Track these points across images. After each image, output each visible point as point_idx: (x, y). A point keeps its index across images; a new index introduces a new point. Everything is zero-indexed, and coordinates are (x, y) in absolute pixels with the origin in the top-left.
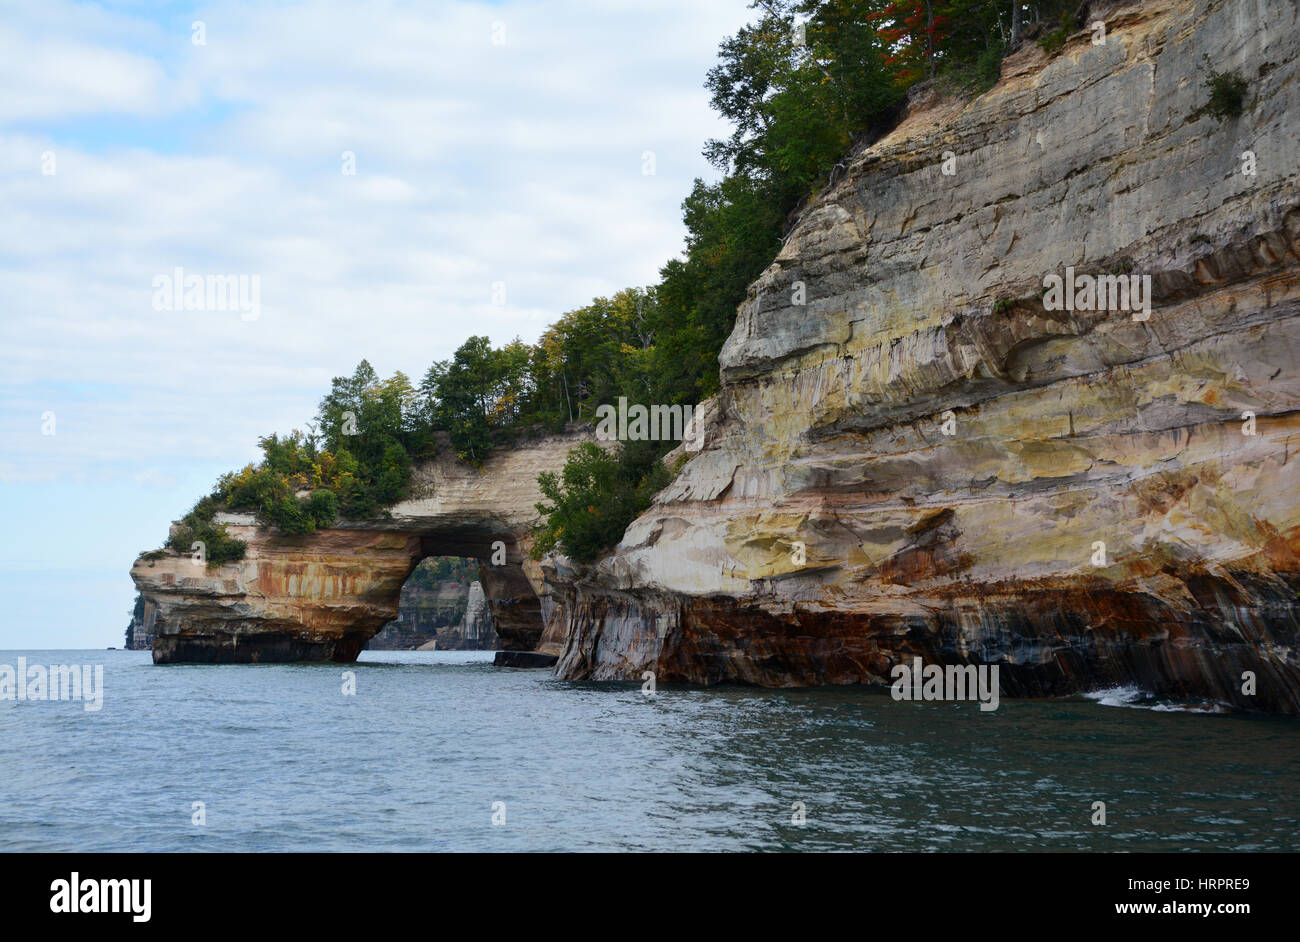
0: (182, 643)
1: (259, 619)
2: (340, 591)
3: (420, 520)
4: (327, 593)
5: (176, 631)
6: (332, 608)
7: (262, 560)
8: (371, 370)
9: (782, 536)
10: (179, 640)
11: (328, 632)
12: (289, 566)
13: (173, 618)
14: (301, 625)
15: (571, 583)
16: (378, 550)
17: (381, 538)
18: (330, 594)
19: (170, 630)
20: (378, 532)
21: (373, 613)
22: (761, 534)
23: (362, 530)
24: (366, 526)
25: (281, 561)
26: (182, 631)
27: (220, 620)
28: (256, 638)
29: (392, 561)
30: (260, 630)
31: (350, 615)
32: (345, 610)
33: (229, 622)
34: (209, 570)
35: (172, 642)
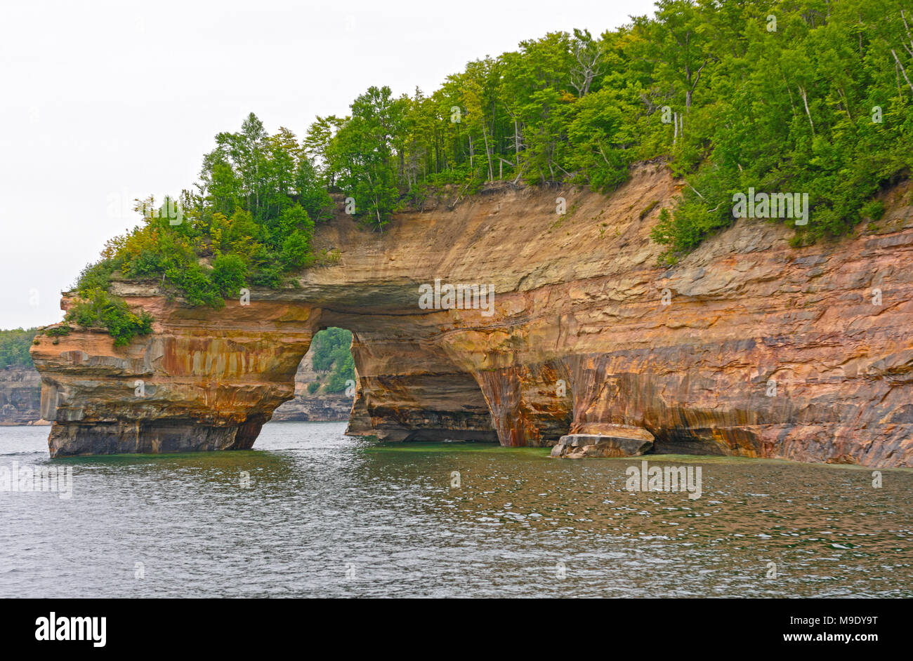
0: (82, 429)
1: (164, 401)
2: (243, 369)
3: (326, 289)
4: (230, 371)
5: (80, 417)
6: (235, 388)
7: (166, 336)
10: (80, 427)
11: (231, 415)
12: (193, 342)
13: (77, 402)
14: (205, 407)
16: (279, 323)
17: (286, 310)
18: (234, 372)
19: (73, 416)
20: (282, 302)
21: (273, 393)
23: (267, 300)
24: (272, 296)
25: (183, 337)
26: (86, 417)
27: (124, 404)
28: (161, 423)
29: (295, 335)
30: (165, 414)
31: (253, 396)
32: (249, 390)
33: (134, 405)
34: (116, 347)
35: (73, 430)
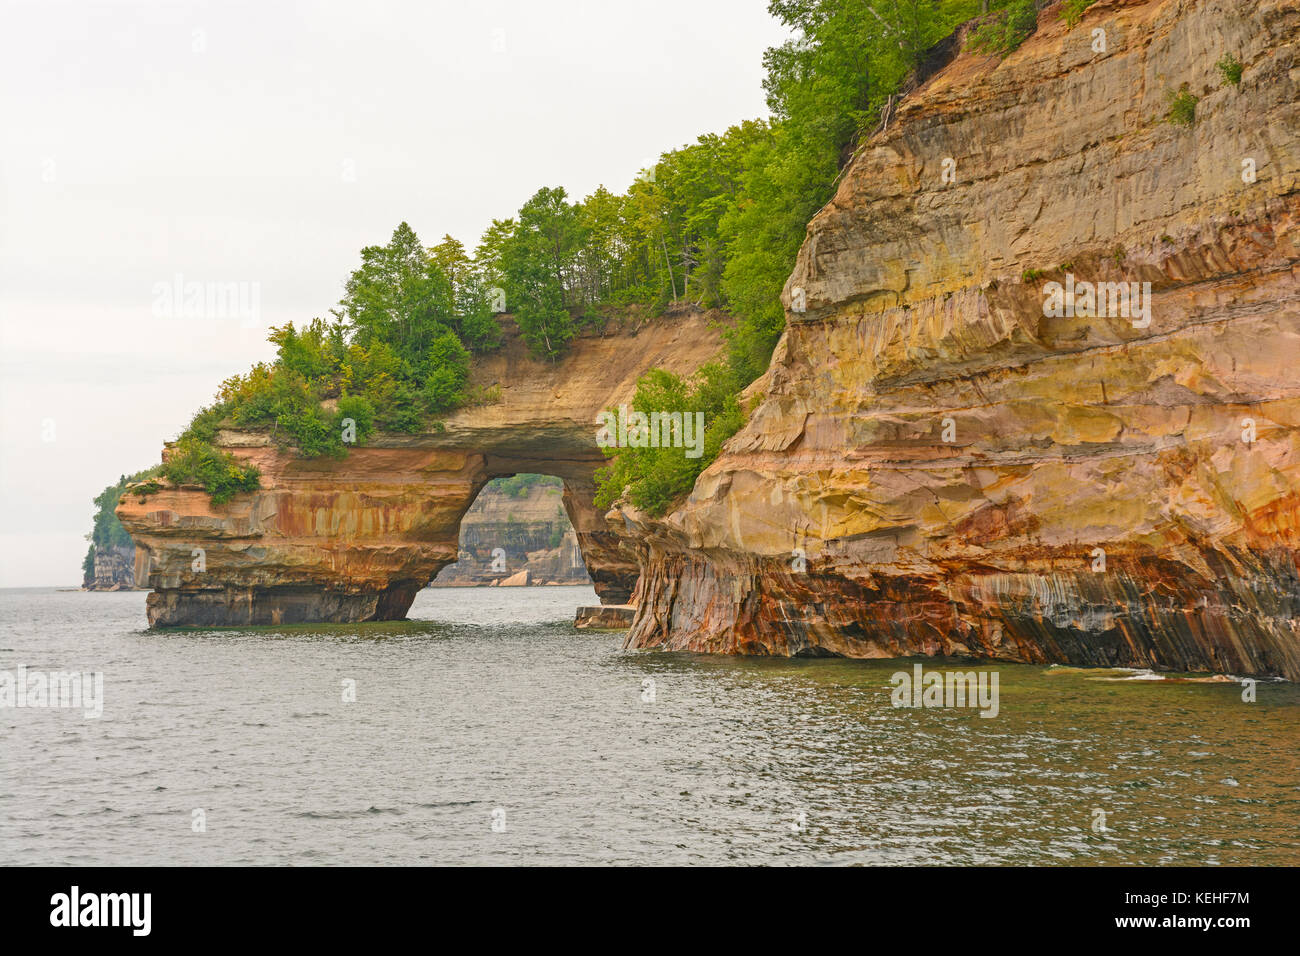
0: (183, 598)
1: (279, 566)
2: (381, 528)
3: (481, 432)
4: (364, 531)
5: (176, 583)
6: (370, 550)
7: (280, 491)
8: (413, 236)
9: (853, 493)
10: (181, 595)
11: (367, 581)
12: (315, 498)
13: (171, 567)
14: (332, 573)
15: (641, 538)
16: (428, 473)
17: (432, 458)
18: (370, 531)
19: (168, 583)
20: (427, 450)
21: (425, 555)
22: (833, 490)
23: (406, 447)
24: (411, 443)
25: (302, 492)
26: (184, 584)
27: (230, 569)
28: (278, 590)
29: (448, 487)
30: (282, 581)
31: (395, 558)
32: (389, 552)
33: (242, 570)
34: (215, 506)
35: (172, 598)
